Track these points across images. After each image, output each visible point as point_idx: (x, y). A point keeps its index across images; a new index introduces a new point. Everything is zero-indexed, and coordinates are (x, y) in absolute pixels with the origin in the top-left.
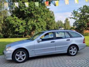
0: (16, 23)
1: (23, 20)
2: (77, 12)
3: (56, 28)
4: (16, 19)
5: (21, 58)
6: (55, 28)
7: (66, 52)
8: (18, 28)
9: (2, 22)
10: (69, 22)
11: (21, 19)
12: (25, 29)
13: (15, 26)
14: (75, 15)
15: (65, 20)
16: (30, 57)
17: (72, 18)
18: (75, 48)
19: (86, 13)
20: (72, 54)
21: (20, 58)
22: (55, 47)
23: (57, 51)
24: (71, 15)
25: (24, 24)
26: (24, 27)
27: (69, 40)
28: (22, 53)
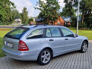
2: (43, 2)
3: (12, 18)
6: (10, 18)
10: (28, 12)
14: (40, 5)
15: (23, 9)
17: (38, 8)
19: (51, 5)
24: (36, 5)
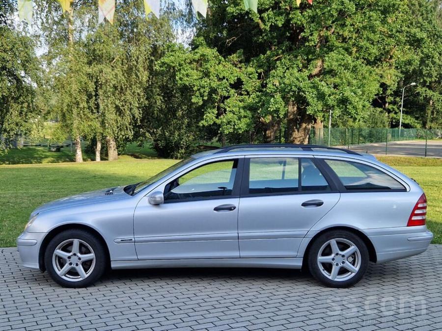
0: (205, 82)
1: (247, 61)
4: (207, 61)
5: (74, 266)
7: (299, 263)
8: (219, 108)
9: (144, 76)
11: (234, 57)
12: (249, 114)
13: (202, 96)
16: (114, 265)
18: (353, 248)
20: (332, 276)
21: (73, 269)
22: (234, 234)
23: (244, 254)
25: (251, 84)
26: (250, 100)
27: (320, 204)
28: (81, 245)
